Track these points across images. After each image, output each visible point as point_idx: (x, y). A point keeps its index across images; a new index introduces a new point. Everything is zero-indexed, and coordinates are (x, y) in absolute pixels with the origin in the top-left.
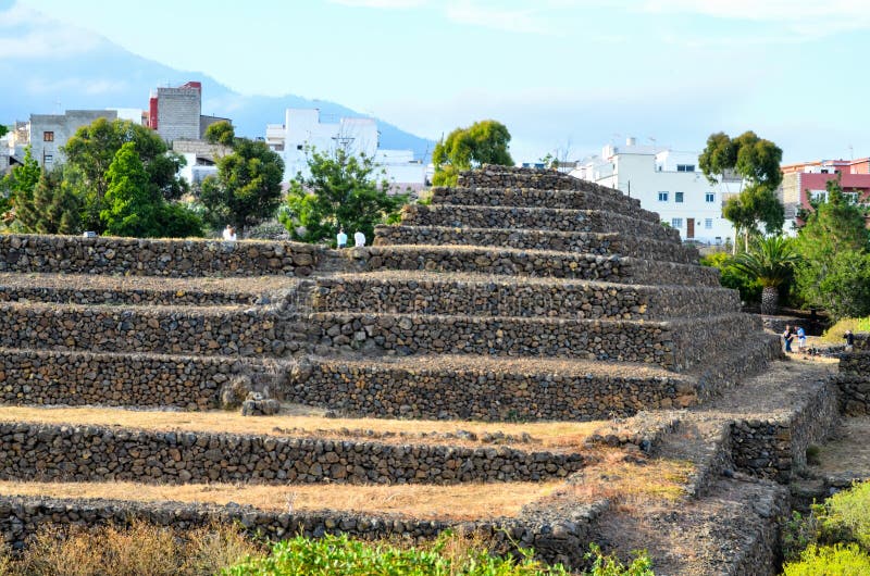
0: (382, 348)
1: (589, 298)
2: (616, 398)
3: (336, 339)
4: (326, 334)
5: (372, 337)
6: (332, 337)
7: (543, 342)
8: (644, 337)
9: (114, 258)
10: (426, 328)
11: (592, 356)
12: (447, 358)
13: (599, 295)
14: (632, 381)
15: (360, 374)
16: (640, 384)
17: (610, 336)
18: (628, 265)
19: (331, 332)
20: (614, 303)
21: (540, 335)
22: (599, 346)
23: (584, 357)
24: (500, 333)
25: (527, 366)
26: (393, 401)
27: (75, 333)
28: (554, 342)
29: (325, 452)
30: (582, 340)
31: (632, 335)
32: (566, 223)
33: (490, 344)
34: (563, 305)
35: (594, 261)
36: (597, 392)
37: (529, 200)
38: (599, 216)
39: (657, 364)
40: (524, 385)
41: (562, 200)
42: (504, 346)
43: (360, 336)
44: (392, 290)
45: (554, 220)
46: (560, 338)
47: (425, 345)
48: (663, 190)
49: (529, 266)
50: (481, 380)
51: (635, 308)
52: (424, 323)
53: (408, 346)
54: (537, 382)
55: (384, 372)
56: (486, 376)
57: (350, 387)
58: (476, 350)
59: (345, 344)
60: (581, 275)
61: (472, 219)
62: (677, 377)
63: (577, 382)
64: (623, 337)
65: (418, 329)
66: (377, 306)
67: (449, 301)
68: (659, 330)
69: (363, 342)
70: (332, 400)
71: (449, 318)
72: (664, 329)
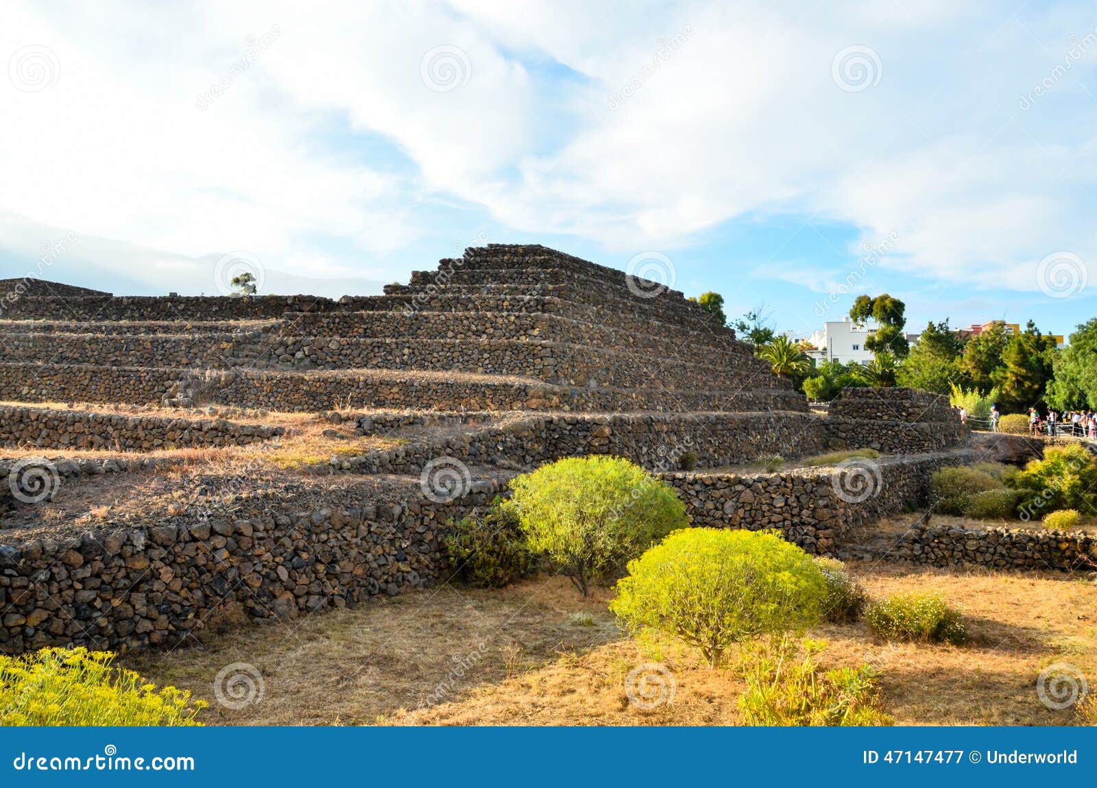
0: (315, 364)
2: (472, 401)
4: (275, 354)
5: (309, 355)
6: (279, 356)
7: (441, 359)
8: (526, 353)
9: (183, 310)
10: (350, 348)
11: (480, 369)
12: (357, 370)
14: (487, 386)
15: (268, 380)
16: (495, 389)
17: (497, 353)
19: (278, 352)
20: (512, 327)
21: (438, 352)
22: (487, 362)
24: (406, 351)
27: (96, 353)
28: (450, 358)
29: (74, 423)
30: (473, 356)
31: (516, 352)
32: (530, 279)
33: (398, 360)
34: (469, 330)
36: (456, 396)
37: (509, 265)
38: (557, 273)
40: (395, 390)
42: (409, 362)
43: (299, 355)
44: (337, 320)
45: (521, 278)
46: (454, 355)
47: (347, 361)
48: (856, 344)
49: (470, 305)
50: (361, 384)
51: (530, 332)
52: (348, 344)
53: (335, 362)
55: (286, 379)
56: (365, 381)
58: (386, 364)
59: (288, 361)
62: (529, 382)
63: (440, 386)
64: (508, 353)
65: (343, 349)
66: (325, 334)
67: (379, 328)
68: (540, 348)
69: (301, 360)
70: (244, 402)
71: (369, 341)
72: (544, 347)
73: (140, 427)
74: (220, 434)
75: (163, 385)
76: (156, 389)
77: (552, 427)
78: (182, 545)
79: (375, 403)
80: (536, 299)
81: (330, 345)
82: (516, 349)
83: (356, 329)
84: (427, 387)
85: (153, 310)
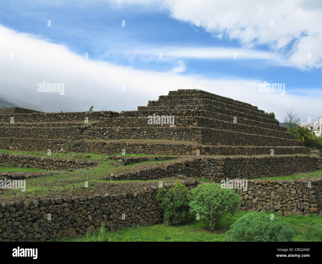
0: (111, 138)
2: (170, 151)
3: (98, 135)
4: (96, 133)
5: (108, 134)
6: (97, 134)
7: (158, 135)
8: (192, 132)
9: (65, 118)
10: (123, 131)
11: (174, 139)
13: (181, 119)
14: (176, 145)
15: (93, 143)
16: (179, 146)
17: (180, 132)
19: (97, 133)
20: (186, 122)
21: (157, 132)
22: (176, 136)
23: (172, 139)
24: (145, 132)
28: (162, 135)
29: (23, 159)
30: (171, 134)
32: (194, 103)
33: (142, 135)
35: (191, 111)
36: (163, 149)
37: (186, 97)
38: (205, 100)
39: (196, 141)
40: (140, 147)
42: (146, 136)
43: (105, 134)
44: (119, 120)
45: (191, 102)
46: (164, 133)
47: (122, 136)
50: (127, 145)
51: (193, 124)
52: (123, 129)
53: (118, 137)
55: (99, 143)
56: (129, 144)
58: (138, 137)
59: (101, 136)
63: (158, 146)
64: (184, 132)
65: (121, 131)
66: (114, 126)
67: (135, 123)
68: (197, 130)
69: (106, 136)
70: (85, 152)
71: (131, 128)
72: (199, 130)
73: (45, 161)
74: (72, 164)
75: (56, 145)
76: (54, 147)
77: (201, 161)
78: (52, 206)
79: (132, 152)
80: (196, 111)
81: (116, 130)
82: (188, 131)
83: (126, 124)
84: (152, 146)
85: (54, 118)
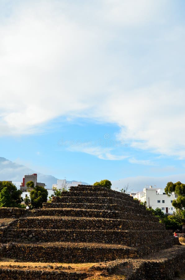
0: (37, 240)
1: (104, 223)
2: (109, 255)
3: (23, 237)
4: (20, 235)
5: (35, 236)
6: (22, 237)
7: (88, 237)
8: (120, 235)
10: (51, 233)
11: (104, 242)
12: (57, 243)
13: (107, 222)
14: (114, 249)
15: (27, 248)
16: (117, 250)
17: (109, 235)
18: (118, 213)
19: (22, 235)
20: (112, 225)
21: (87, 235)
22: (106, 239)
24: (75, 235)
25: (81, 245)
26: (38, 257)
28: (92, 237)
30: (101, 237)
31: (116, 235)
32: (101, 201)
33: (71, 238)
34: (95, 225)
35: (107, 212)
36: (103, 253)
37: (91, 195)
38: (111, 199)
39: (124, 244)
40: (80, 251)
41: (101, 194)
42: (76, 239)
43: (31, 236)
44: (42, 221)
45: (98, 200)
47: (51, 239)
48: (159, 200)
49: (87, 214)
50: (66, 249)
51: (118, 227)
52: (51, 232)
53: (46, 239)
54: (84, 250)
55: (35, 247)
56: (68, 248)
57: (24, 252)
58: (67, 240)
59: (26, 238)
60: (103, 217)
61: (72, 200)
62: (130, 248)
63: (97, 250)
64: (113, 235)
65: (49, 234)
66: (37, 227)
67: (60, 225)
68: (125, 233)
69: (32, 238)
70: (18, 257)
71: (59, 230)
72: (127, 233)
80: (112, 212)
81: (43, 232)
83: (50, 225)
84: (92, 250)
